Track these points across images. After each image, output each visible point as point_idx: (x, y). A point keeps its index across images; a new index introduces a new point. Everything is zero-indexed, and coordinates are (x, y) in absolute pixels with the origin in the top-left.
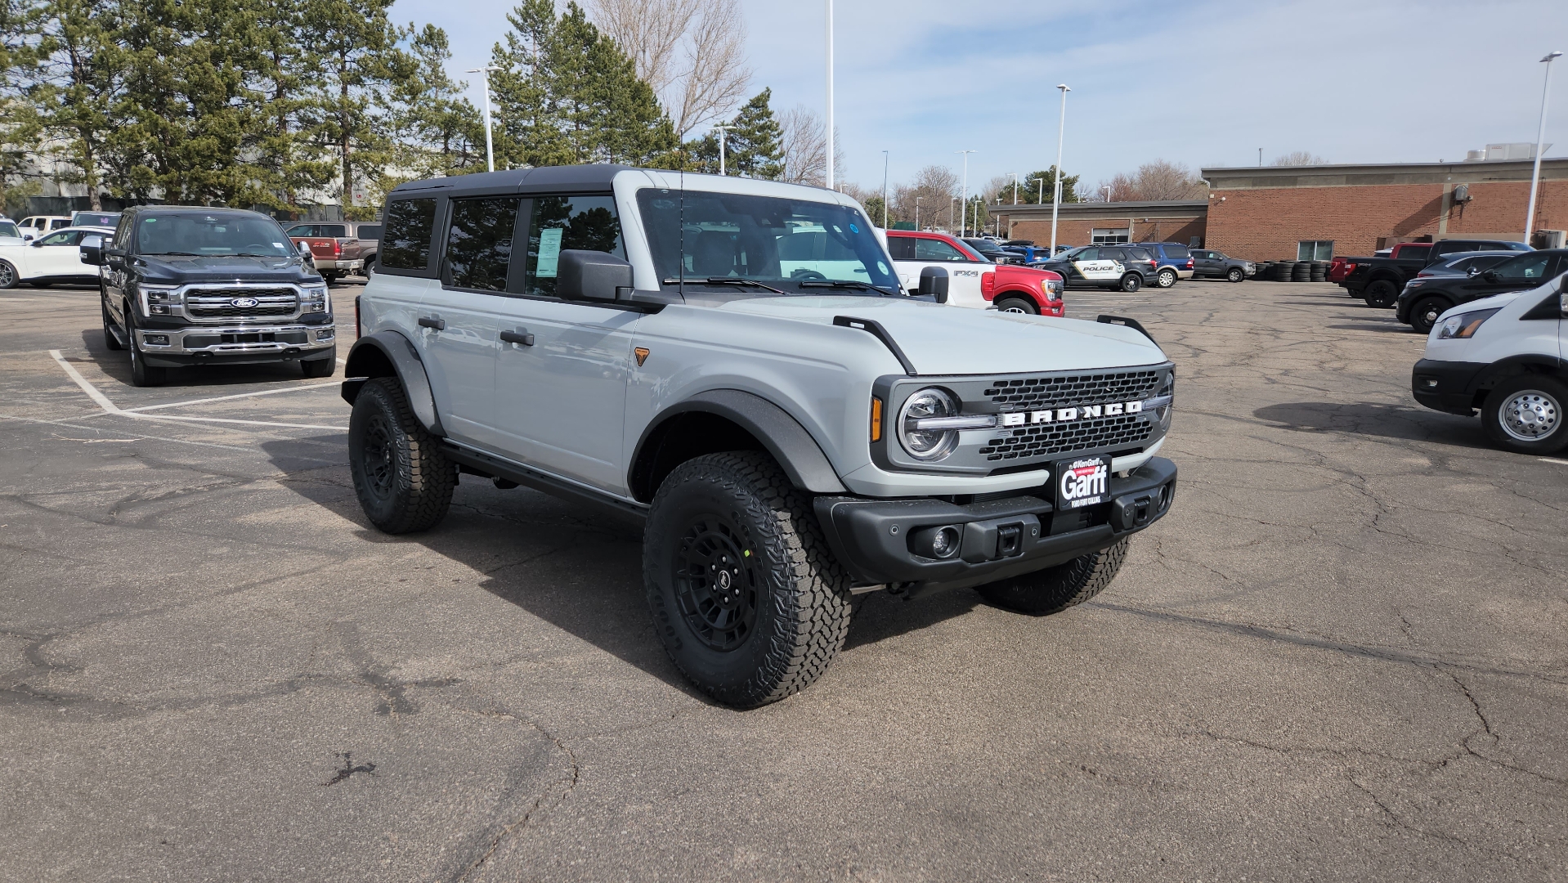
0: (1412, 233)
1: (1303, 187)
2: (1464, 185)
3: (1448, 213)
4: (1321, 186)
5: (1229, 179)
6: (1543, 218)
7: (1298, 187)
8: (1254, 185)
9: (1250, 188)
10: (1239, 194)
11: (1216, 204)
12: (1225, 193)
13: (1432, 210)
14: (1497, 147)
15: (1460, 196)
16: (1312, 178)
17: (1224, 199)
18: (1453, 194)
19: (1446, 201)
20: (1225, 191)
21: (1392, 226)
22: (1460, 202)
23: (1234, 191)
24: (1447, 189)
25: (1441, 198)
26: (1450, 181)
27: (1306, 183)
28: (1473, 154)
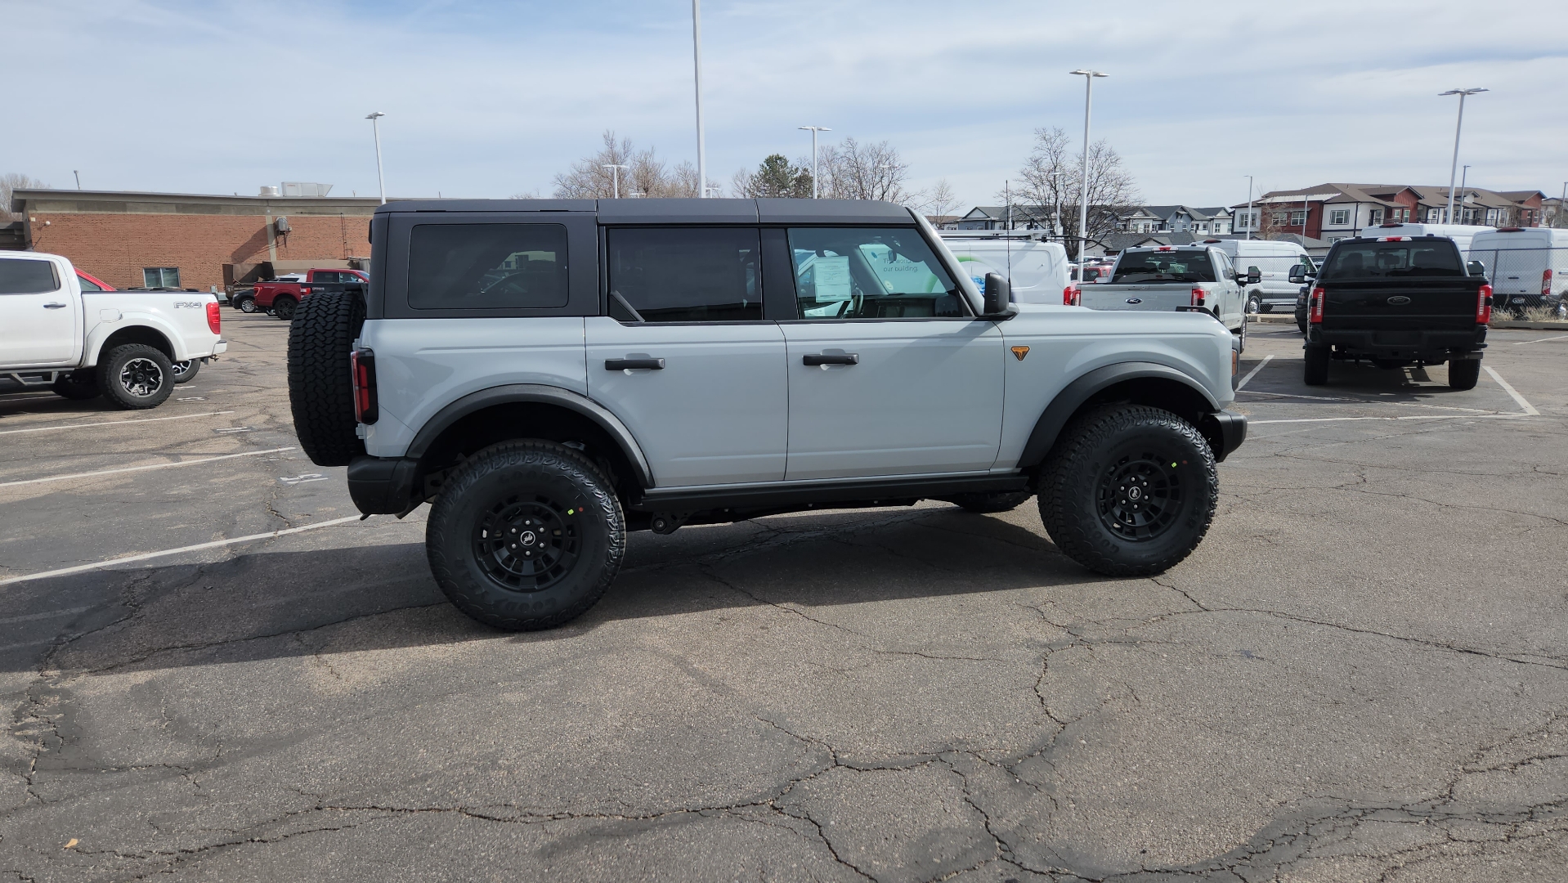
0: (248, 259)
1: (133, 213)
2: (284, 217)
3: (274, 242)
4: (153, 213)
5: (50, 201)
6: (349, 247)
7: (128, 213)
8: (80, 209)
9: (76, 212)
10: (64, 218)
11: (40, 229)
12: (48, 217)
13: (260, 239)
14: (291, 185)
15: (282, 228)
16: (141, 204)
17: (48, 223)
18: (276, 226)
19: (270, 231)
20: (48, 215)
21: (229, 254)
22: (282, 233)
23: (58, 215)
24: (269, 221)
25: (265, 229)
26: (270, 214)
27: (136, 209)
28: (265, 189)
